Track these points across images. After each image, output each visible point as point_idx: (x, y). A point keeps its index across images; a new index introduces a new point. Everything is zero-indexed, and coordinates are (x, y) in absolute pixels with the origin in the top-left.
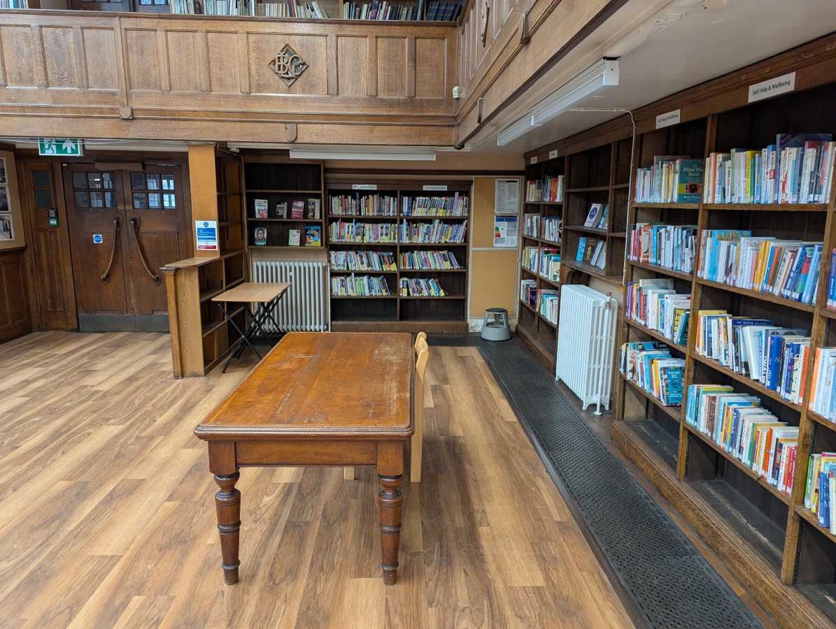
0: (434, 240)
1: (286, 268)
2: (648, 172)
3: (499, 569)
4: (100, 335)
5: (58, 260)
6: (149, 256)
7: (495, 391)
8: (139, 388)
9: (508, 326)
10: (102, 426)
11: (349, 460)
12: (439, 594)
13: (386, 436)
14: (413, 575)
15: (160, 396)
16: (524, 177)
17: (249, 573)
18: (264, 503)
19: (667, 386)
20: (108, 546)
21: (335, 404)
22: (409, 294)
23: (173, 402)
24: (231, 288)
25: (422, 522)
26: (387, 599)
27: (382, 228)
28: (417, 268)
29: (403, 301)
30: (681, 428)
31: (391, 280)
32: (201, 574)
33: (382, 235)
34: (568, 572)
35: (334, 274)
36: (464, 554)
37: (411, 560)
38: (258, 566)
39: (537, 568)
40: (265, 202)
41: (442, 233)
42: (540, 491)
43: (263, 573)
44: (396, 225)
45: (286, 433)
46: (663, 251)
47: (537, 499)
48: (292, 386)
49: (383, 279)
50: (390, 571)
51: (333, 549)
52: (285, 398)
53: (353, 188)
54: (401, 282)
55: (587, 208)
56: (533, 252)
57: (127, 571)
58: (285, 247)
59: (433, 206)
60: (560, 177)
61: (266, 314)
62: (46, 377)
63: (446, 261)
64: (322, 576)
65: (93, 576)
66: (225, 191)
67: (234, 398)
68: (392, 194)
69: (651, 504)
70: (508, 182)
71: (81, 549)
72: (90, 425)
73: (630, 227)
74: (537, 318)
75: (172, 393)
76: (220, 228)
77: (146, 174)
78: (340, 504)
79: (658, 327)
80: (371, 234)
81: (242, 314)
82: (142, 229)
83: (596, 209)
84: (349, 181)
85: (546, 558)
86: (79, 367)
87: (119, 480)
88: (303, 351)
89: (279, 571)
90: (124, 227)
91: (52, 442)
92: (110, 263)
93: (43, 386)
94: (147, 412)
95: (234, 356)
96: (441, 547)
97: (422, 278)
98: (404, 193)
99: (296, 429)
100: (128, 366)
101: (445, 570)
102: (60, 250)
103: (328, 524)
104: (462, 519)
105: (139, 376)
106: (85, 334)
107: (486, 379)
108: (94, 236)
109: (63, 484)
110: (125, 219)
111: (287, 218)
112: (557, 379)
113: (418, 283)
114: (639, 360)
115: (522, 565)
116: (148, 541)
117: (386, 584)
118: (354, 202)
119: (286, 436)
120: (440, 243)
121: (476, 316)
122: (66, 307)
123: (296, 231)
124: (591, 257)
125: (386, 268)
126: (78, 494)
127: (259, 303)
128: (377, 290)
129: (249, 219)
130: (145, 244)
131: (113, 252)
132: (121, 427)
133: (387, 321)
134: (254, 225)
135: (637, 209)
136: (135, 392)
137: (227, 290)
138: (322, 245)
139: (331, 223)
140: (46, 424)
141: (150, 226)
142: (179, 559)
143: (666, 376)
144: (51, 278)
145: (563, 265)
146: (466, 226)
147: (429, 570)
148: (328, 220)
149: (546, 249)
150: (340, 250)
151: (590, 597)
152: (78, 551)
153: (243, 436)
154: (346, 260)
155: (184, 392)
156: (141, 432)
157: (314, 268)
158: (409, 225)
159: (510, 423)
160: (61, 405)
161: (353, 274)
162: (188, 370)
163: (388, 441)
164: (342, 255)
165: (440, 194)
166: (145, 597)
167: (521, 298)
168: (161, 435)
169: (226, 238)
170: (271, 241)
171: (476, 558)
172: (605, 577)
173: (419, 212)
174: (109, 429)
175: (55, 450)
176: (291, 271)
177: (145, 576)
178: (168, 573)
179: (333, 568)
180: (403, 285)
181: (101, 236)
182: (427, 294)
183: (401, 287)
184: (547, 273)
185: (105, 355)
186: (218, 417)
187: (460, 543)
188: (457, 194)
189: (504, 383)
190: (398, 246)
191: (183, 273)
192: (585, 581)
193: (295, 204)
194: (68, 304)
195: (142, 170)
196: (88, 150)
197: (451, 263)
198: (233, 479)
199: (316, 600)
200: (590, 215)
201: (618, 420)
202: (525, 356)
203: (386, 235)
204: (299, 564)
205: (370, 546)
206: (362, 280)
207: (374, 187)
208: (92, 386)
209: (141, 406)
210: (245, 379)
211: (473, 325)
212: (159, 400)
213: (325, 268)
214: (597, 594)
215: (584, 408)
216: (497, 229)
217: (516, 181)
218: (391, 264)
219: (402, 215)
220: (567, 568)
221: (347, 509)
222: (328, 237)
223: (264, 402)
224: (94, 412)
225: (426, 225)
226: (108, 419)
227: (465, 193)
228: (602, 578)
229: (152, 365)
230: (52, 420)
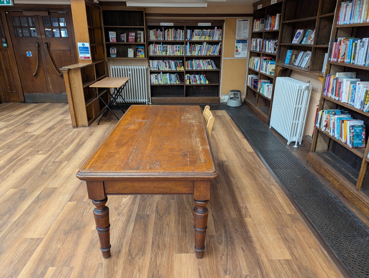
0: (203, 53)
1: (127, 69)
2: (351, 4)
3: (262, 247)
4: (35, 104)
5: (10, 65)
6: (56, 63)
7: (239, 135)
8: (54, 133)
9: (241, 99)
10: (35, 156)
11: (176, 192)
12: (230, 266)
13: (200, 178)
14: (212, 251)
15: (66, 138)
16: (252, 17)
17: (116, 250)
18: (123, 202)
19: (353, 136)
20: (35, 232)
21: (164, 154)
22: (190, 83)
23: (72, 141)
24: (99, 80)
25: (212, 215)
26: (199, 269)
27: (176, 47)
28: (194, 69)
29: (187, 86)
30: (363, 161)
31: (181, 75)
32: (88, 251)
33: (176, 51)
34: (303, 249)
35: (152, 73)
36: (240, 236)
37: (209, 240)
38: (122, 245)
39: (284, 246)
40: (114, 33)
41: (208, 50)
42: (275, 195)
43: (124, 250)
44: (184, 46)
45: (136, 176)
46: (357, 55)
47: (274, 200)
48: (137, 141)
49: (177, 75)
50: (200, 252)
51: (164, 233)
52: (133, 149)
53: (161, 25)
54: (186, 76)
55: (293, 33)
56: (256, 60)
57: (46, 249)
58: (126, 58)
59: (203, 35)
60: (278, 15)
61: (118, 94)
62: (8, 127)
63: (209, 65)
64: (159, 252)
65: (26, 252)
66: (93, 26)
67: (102, 150)
68: (182, 28)
69: (339, 202)
70: (243, 20)
71: (20, 233)
72: (29, 155)
73: (332, 40)
74: (257, 95)
75: (72, 136)
76: (91, 47)
77: (51, 18)
78: (165, 203)
79: (348, 101)
80: (171, 51)
81: (106, 93)
82: (51, 49)
83: (300, 33)
84: (158, 21)
85: (288, 239)
86: (24, 122)
87: (43, 188)
88: (141, 117)
89: (134, 249)
90: (42, 47)
91: (8, 165)
92: (37, 67)
93: (6, 132)
94: (58, 147)
95: (103, 116)
96: (226, 232)
97: (197, 74)
98: (188, 28)
99: (142, 174)
100: (49, 121)
101: (230, 248)
102: (11, 60)
103: (160, 217)
104: (235, 213)
105: (55, 127)
106: (28, 104)
107: (233, 128)
108: (27, 52)
109: (12, 191)
110: (42, 43)
111: (127, 42)
112: (270, 127)
113: (195, 77)
114: (332, 120)
115: (274, 244)
116: (58, 228)
117: (198, 258)
118: (161, 33)
119: (136, 178)
120: (206, 55)
121: (224, 94)
122: (17, 90)
123: (131, 49)
124: (295, 61)
125: (178, 69)
126: (20, 197)
127: (114, 88)
128: (174, 81)
129: (106, 43)
130: (53, 56)
131: (37, 61)
132: (44, 156)
133: (179, 97)
134: (109, 46)
135: (338, 28)
136: (52, 135)
137: (97, 81)
138: (145, 57)
139: (149, 45)
140: (6, 154)
141: (55, 47)
142: (76, 240)
143: (353, 131)
144: (8, 75)
145: (277, 66)
146: (221, 46)
147: (221, 247)
148: (148, 43)
149: (265, 58)
150: (155, 60)
151: (320, 266)
152: (18, 235)
153: (107, 178)
154: (157, 65)
155: (78, 135)
156: (55, 159)
157: (142, 69)
158: (190, 45)
159: (250, 153)
160: (14, 143)
161: (161, 72)
162: (80, 123)
163: (201, 180)
164: (155, 62)
165: (207, 28)
166: (56, 268)
167: (248, 84)
168: (66, 160)
169: (95, 53)
170: (118, 55)
171: (247, 239)
172: (326, 252)
173: (196, 38)
174: (39, 157)
175: (9, 170)
176: (130, 71)
177: (56, 253)
178: (70, 250)
179: (165, 247)
180: (187, 78)
181: (30, 52)
182: (199, 83)
183: (186, 79)
184: (266, 71)
185: (38, 115)
186: (92, 165)
187: (236, 229)
188: (216, 28)
189: (243, 130)
190: (185, 57)
191: (72, 72)
192: (314, 255)
193: (130, 34)
194: (18, 89)
195: (48, 15)
196: (16, 4)
197: (212, 66)
198: (104, 202)
199: (157, 269)
200: (296, 36)
201: (312, 152)
202: (251, 115)
203: (179, 51)
204: (145, 243)
205: (185, 231)
206: (166, 75)
207: (172, 24)
208: (31, 132)
209: (56, 143)
210: (108, 136)
211: (223, 99)
212: (65, 140)
213: (147, 69)
214: (324, 265)
215: (288, 143)
216: (237, 47)
217: (248, 20)
218: (181, 67)
219: (187, 40)
220: (302, 246)
221: (169, 206)
222: (148, 53)
223: (120, 153)
224: (31, 147)
225: (199, 46)
226: (38, 151)
227: (220, 27)
228: (323, 253)
229: (62, 120)
230: (8, 152)
